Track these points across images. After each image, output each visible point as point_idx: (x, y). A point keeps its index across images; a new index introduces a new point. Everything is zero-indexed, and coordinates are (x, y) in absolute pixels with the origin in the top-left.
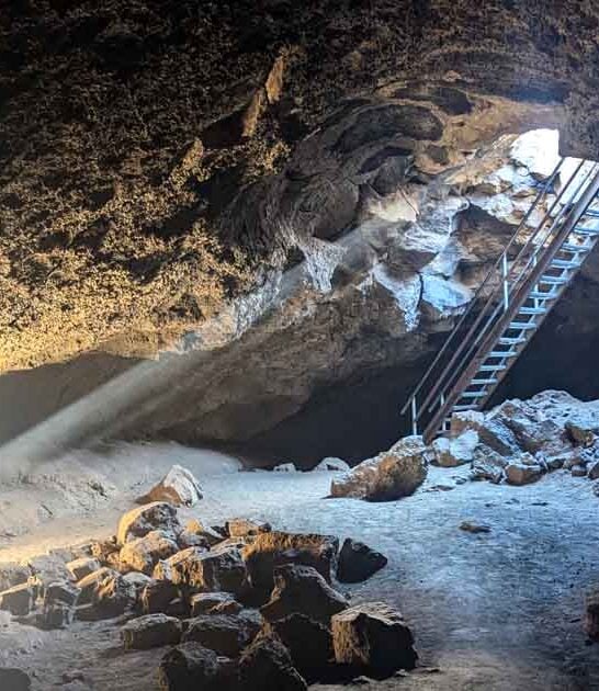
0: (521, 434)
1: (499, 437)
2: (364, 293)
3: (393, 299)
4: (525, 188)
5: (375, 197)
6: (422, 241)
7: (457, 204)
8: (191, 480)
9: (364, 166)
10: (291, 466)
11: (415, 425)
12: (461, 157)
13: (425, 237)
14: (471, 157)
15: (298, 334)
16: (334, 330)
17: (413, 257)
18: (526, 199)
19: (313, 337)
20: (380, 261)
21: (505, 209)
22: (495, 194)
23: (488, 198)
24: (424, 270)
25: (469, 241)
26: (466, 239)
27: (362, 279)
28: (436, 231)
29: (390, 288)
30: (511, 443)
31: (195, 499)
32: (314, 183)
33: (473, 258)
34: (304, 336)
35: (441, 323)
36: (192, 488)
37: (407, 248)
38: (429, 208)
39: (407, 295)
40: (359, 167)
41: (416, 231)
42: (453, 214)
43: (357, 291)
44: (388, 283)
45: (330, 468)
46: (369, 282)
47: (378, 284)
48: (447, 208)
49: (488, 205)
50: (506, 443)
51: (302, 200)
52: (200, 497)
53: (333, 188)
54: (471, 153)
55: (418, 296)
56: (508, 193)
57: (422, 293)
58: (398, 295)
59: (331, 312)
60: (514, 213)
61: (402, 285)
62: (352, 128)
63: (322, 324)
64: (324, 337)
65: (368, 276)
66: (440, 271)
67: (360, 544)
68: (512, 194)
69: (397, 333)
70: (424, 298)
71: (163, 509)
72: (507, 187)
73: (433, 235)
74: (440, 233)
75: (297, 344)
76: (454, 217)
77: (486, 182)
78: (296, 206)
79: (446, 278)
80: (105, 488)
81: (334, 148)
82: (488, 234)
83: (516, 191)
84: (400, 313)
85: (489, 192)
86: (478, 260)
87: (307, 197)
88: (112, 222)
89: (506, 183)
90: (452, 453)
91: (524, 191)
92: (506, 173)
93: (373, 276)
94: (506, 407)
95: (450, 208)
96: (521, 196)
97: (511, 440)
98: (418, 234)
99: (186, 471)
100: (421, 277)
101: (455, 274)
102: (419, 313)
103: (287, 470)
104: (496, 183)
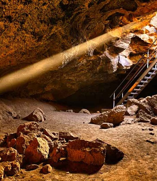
0: (154, 108)
1: (146, 108)
2: (102, 59)
3: (110, 61)
4: (153, 32)
5: (110, 29)
6: (121, 44)
7: (132, 35)
8: (42, 113)
9: (108, 18)
10: (72, 111)
11: (114, 101)
12: (137, 20)
13: (122, 44)
14: (139, 20)
15: (79, 69)
16: (90, 69)
17: (118, 49)
18: (153, 36)
19: (83, 71)
20: (108, 49)
21: (147, 38)
22: (143, 33)
23: (141, 35)
24: (120, 54)
25: (134, 47)
26: (133, 46)
27: (102, 54)
28: (125, 42)
29: (110, 58)
30: (150, 110)
31: (43, 120)
32: (92, 21)
33: (134, 52)
34: (81, 70)
35: (122, 71)
36: (42, 116)
37: (116, 46)
38: (124, 35)
39: (114, 61)
40: (107, 18)
41: (119, 41)
42: (131, 37)
43: (99, 58)
44: (109, 56)
45: (84, 112)
46: (104, 55)
47: (106, 56)
48: (129, 36)
49: (141, 36)
50: (149, 110)
51: (88, 26)
52: (45, 119)
53: (98, 24)
54: (140, 19)
55: (118, 61)
56: (147, 33)
57: (119, 60)
58: (112, 60)
59: (91, 63)
60: (149, 40)
61: (113, 58)
62: (108, 4)
63: (87, 67)
64: (86, 71)
65: (104, 53)
66: (125, 55)
67: (115, 148)
68: (149, 34)
69: (110, 72)
70: (119, 62)
71: (34, 124)
72: (147, 32)
73: (125, 43)
74: (127, 43)
75: (78, 72)
76: (131, 39)
77: (141, 29)
78: (86, 27)
79: (126, 57)
80: (12, 113)
81: (101, 10)
82: (140, 45)
83: (150, 33)
84: (112, 66)
85: (142, 33)
86: (136, 53)
87: (90, 25)
88: (29, 15)
89: (147, 30)
90: (128, 112)
91: (153, 33)
92: (147, 27)
93: (105, 53)
94: (147, 98)
95: (130, 36)
96: (152, 35)
97: (150, 109)
98: (120, 42)
99: (41, 110)
100: (119, 56)
101: (128, 56)
102: (117, 67)
103: (71, 112)
104: (144, 30)
